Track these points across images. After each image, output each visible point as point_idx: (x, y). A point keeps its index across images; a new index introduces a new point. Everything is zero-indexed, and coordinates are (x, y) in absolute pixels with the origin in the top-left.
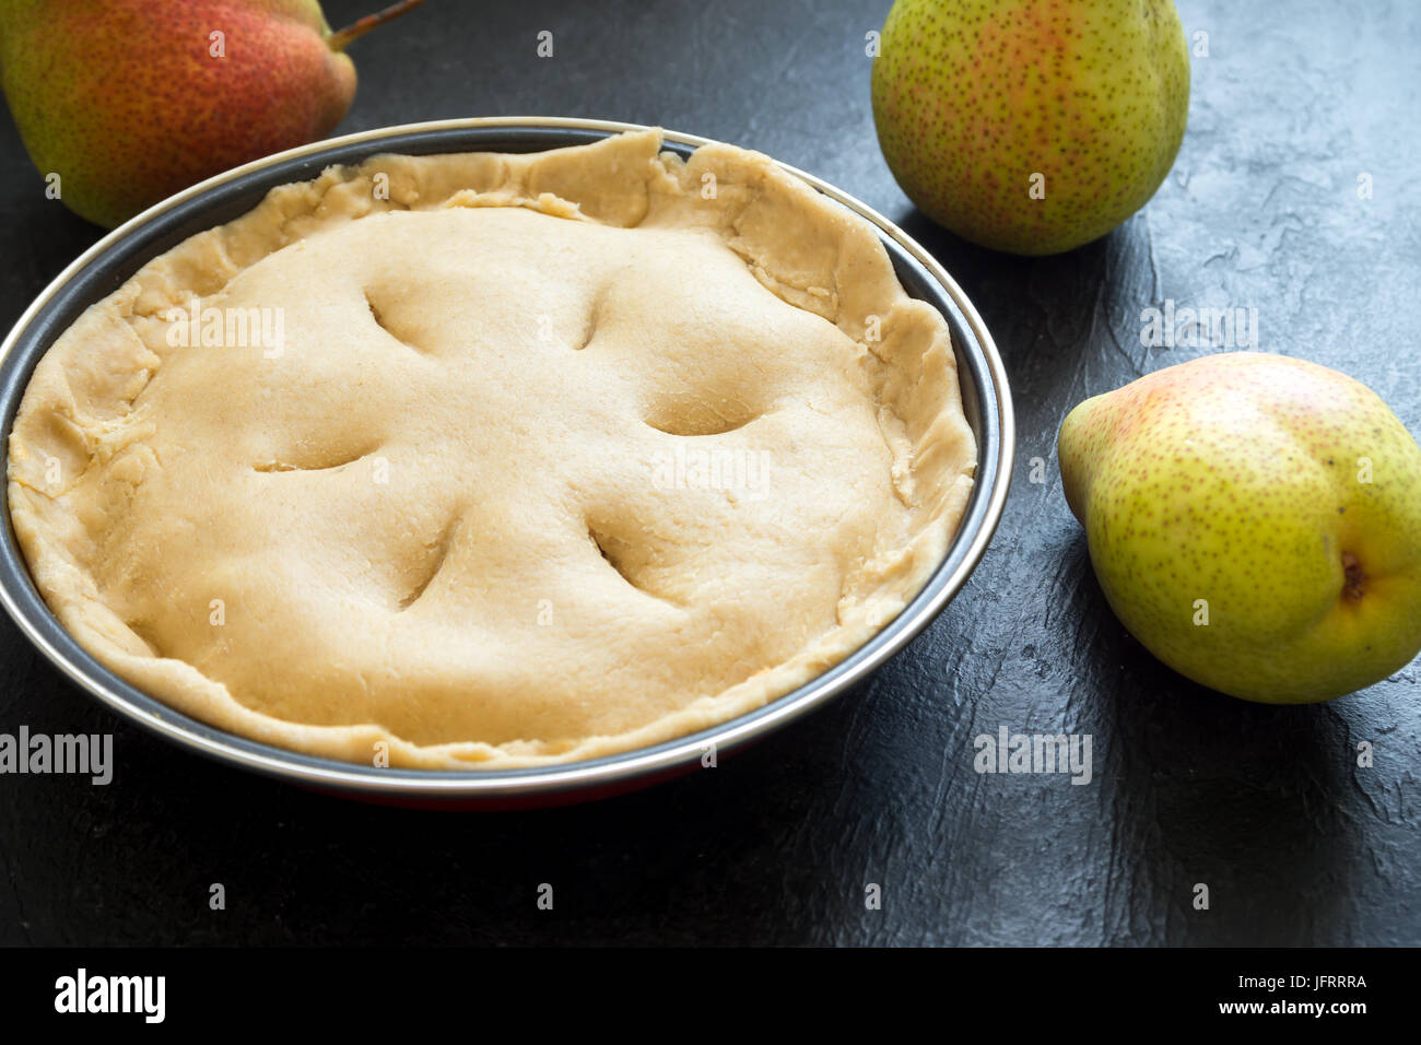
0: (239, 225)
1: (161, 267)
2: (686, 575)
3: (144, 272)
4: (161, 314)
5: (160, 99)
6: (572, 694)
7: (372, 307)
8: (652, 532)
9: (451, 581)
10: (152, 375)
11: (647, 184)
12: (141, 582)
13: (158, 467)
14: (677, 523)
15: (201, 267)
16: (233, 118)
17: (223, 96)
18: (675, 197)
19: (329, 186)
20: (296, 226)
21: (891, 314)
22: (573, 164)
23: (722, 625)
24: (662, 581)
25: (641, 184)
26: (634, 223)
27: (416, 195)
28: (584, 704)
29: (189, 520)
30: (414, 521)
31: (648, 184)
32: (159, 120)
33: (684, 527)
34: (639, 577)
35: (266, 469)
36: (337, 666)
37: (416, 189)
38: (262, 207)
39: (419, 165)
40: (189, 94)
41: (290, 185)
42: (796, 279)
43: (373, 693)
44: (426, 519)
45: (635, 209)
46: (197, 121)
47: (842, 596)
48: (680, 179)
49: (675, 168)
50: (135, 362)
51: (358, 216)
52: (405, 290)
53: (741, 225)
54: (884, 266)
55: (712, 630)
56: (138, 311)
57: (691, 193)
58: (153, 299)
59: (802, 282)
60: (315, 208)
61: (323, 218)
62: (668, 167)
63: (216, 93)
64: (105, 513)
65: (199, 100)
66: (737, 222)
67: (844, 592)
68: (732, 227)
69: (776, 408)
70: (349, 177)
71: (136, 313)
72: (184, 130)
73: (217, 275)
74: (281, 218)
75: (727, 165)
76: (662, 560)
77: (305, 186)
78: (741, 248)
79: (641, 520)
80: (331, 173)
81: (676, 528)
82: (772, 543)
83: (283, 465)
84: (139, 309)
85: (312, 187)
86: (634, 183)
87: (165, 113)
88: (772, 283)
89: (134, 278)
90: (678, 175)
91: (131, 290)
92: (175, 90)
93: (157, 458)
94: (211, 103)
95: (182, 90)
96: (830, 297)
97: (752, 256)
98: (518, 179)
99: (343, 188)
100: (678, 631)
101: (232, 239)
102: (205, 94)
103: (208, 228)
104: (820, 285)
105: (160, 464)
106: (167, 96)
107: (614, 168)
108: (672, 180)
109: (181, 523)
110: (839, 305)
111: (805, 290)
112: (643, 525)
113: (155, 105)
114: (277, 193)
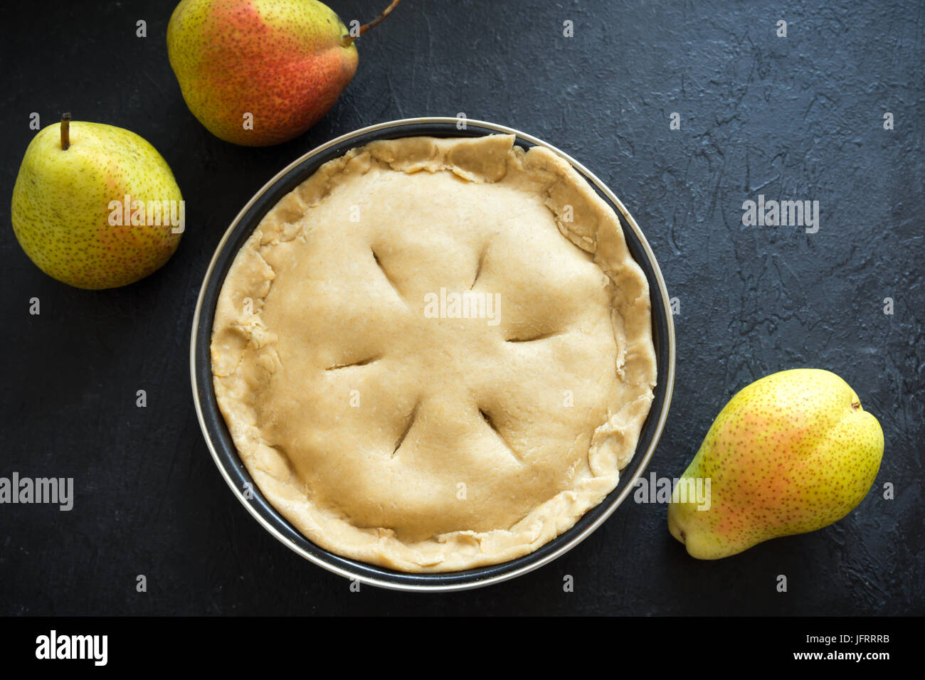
0: (306, 183)
1: (271, 216)
2: (522, 441)
3: (263, 223)
4: (273, 243)
5: (263, 119)
6: (472, 512)
7: (374, 254)
8: (507, 412)
9: (417, 442)
10: (272, 282)
11: (506, 161)
12: (278, 428)
13: (281, 366)
14: (518, 408)
15: (290, 210)
16: (299, 116)
17: (294, 110)
18: (520, 172)
19: (350, 159)
20: (334, 179)
21: (622, 267)
22: (469, 148)
23: (538, 474)
24: (511, 439)
25: (503, 160)
26: (498, 180)
27: (393, 160)
28: (477, 516)
29: (297, 401)
30: (400, 406)
31: (507, 163)
32: (263, 127)
33: (522, 411)
34: (501, 430)
35: (330, 369)
36: (370, 499)
37: (393, 157)
38: (317, 174)
39: (393, 145)
40: (277, 114)
41: (331, 161)
42: (577, 230)
43: (386, 514)
44: (405, 404)
45: (500, 173)
46: (282, 124)
47: (591, 446)
48: (523, 163)
49: (521, 155)
50: (263, 277)
51: (364, 173)
52: (390, 250)
53: (552, 192)
54: (620, 239)
55: (533, 477)
56: (264, 244)
57: (528, 171)
58: (269, 236)
59: (580, 232)
60: (343, 170)
61: (347, 174)
62: (517, 155)
63: (291, 110)
64: (258, 382)
65: (282, 116)
66: (550, 190)
67: (592, 444)
68: (547, 191)
69: (565, 331)
70: (359, 153)
71: (261, 245)
72: (276, 128)
73: (298, 212)
74: (327, 177)
75: (547, 162)
76: (511, 426)
77: (338, 160)
78: (551, 207)
79: (502, 406)
80: (350, 153)
81: (517, 410)
82: (561, 425)
83: (339, 365)
84: (262, 243)
85: (341, 160)
86: (500, 159)
87: (266, 124)
88: (565, 232)
89: (259, 227)
90: (522, 160)
91: (258, 235)
92: (270, 114)
93: (280, 360)
94: (289, 115)
95: (273, 112)
96: (593, 244)
97: (556, 212)
98: (443, 156)
99: (356, 160)
100: (518, 476)
101: (304, 190)
102: (285, 112)
103: (291, 190)
104: (589, 236)
105: (282, 363)
106: (266, 117)
107: (490, 152)
108: (518, 162)
109: (294, 403)
110: (597, 247)
111: (581, 237)
112: (502, 408)
113: (261, 121)
114: (325, 167)
